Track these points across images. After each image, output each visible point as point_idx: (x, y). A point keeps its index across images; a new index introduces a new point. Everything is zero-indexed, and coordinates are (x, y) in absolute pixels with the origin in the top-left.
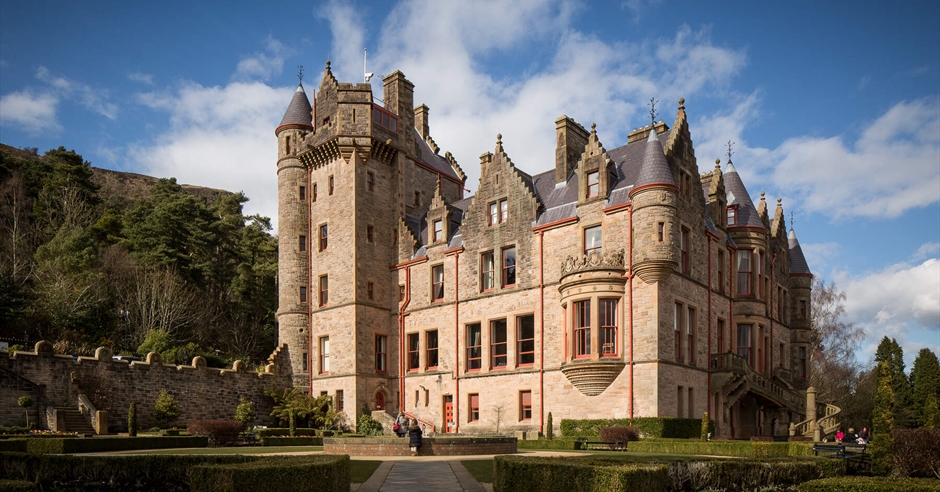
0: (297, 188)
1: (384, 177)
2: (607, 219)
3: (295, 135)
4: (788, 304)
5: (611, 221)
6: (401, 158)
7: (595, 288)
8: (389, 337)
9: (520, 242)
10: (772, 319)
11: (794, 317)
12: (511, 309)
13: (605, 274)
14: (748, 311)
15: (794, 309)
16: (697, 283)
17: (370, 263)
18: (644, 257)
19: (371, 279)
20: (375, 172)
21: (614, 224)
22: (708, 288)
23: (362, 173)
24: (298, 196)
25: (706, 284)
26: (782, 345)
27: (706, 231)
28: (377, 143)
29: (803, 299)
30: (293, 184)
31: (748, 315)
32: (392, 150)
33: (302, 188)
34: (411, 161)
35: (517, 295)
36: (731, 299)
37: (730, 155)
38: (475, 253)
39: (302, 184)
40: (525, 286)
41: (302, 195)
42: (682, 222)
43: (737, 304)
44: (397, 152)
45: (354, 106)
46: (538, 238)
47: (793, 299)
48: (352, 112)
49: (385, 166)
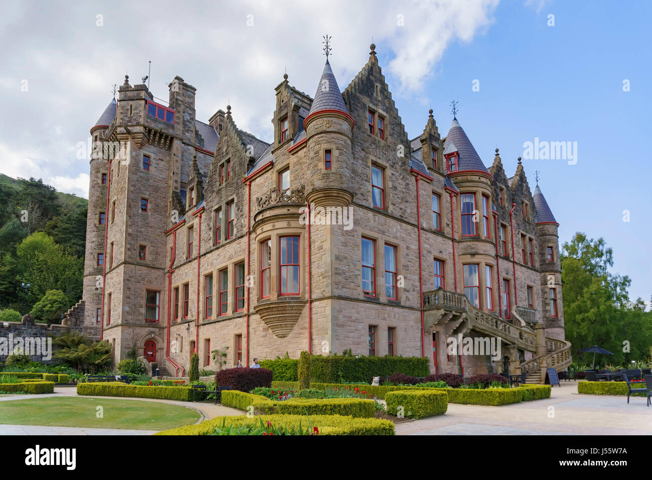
0: (100, 175)
1: (162, 160)
2: (293, 159)
3: (101, 134)
4: (536, 250)
5: (295, 160)
6: (176, 143)
7: (274, 226)
8: (162, 292)
9: (237, 194)
10: (514, 262)
11: (543, 262)
12: (230, 258)
13: (284, 211)
14: (473, 251)
15: (542, 254)
16: (400, 220)
17: (142, 230)
18: (312, 187)
19: (143, 243)
20: (152, 156)
21: (299, 163)
22: (418, 227)
23: (137, 155)
24: (100, 181)
25: (413, 221)
26: (530, 288)
27: (412, 171)
28: (150, 131)
29: (550, 245)
30: (98, 172)
31: (473, 255)
32: (167, 137)
33: (104, 175)
34: (190, 147)
35: (234, 244)
36: (453, 240)
37: (455, 113)
38: (211, 212)
39: (104, 172)
40: (239, 235)
41: (103, 180)
42: (372, 158)
43: (462, 245)
44: (172, 139)
45: (131, 103)
46: (247, 189)
47: (541, 245)
48: (129, 107)
49: (163, 151)
